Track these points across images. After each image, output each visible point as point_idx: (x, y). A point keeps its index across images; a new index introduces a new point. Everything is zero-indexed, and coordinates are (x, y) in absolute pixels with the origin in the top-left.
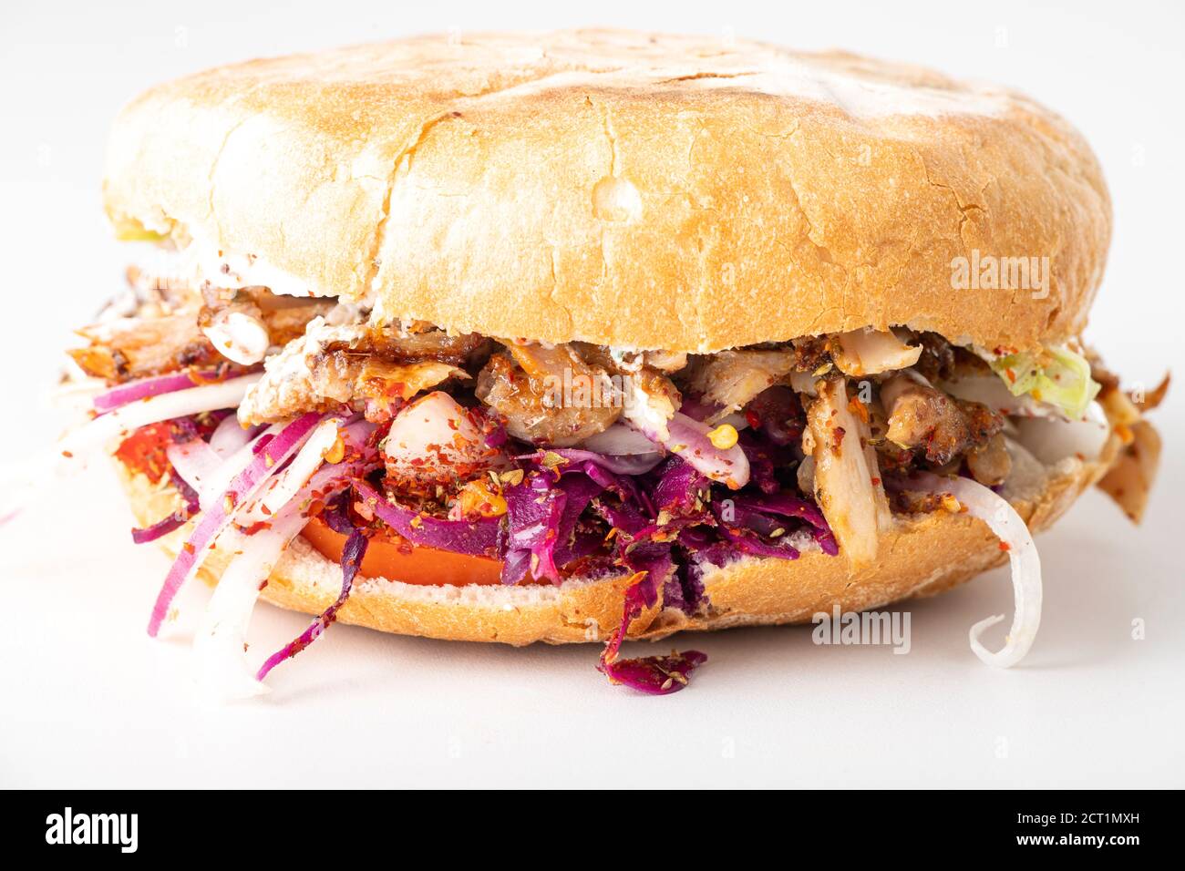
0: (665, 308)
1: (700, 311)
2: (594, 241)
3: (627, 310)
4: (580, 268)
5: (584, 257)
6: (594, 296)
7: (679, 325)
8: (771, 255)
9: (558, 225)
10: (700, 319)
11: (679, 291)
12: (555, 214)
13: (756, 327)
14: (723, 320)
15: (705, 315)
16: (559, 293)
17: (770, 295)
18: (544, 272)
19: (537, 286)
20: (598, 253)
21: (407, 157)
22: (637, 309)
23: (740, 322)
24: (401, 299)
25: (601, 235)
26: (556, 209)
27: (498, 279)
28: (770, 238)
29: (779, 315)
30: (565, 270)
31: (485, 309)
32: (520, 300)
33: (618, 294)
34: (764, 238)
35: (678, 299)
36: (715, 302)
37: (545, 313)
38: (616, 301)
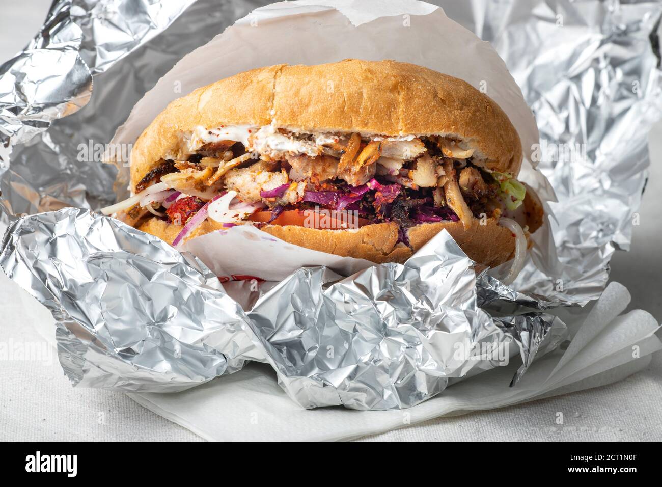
0: (387, 116)
1: (400, 118)
2: (359, 89)
3: (373, 116)
4: (355, 99)
5: (356, 95)
6: (361, 110)
7: (392, 124)
8: (426, 98)
9: (345, 85)
10: (401, 120)
11: (392, 109)
12: (343, 81)
13: (421, 126)
14: (409, 121)
15: (402, 119)
16: (347, 108)
17: (426, 113)
18: (341, 101)
19: (338, 106)
20: (361, 94)
21: (279, 72)
22: (377, 116)
23: (415, 123)
24: (283, 117)
25: (362, 88)
26: (343, 80)
27: (323, 104)
28: (425, 93)
29: (430, 121)
30: (349, 100)
31: (318, 116)
32: (332, 112)
33: (370, 109)
34: (423, 92)
35: (392, 113)
36: (406, 114)
37: (342, 117)
38: (369, 112)
